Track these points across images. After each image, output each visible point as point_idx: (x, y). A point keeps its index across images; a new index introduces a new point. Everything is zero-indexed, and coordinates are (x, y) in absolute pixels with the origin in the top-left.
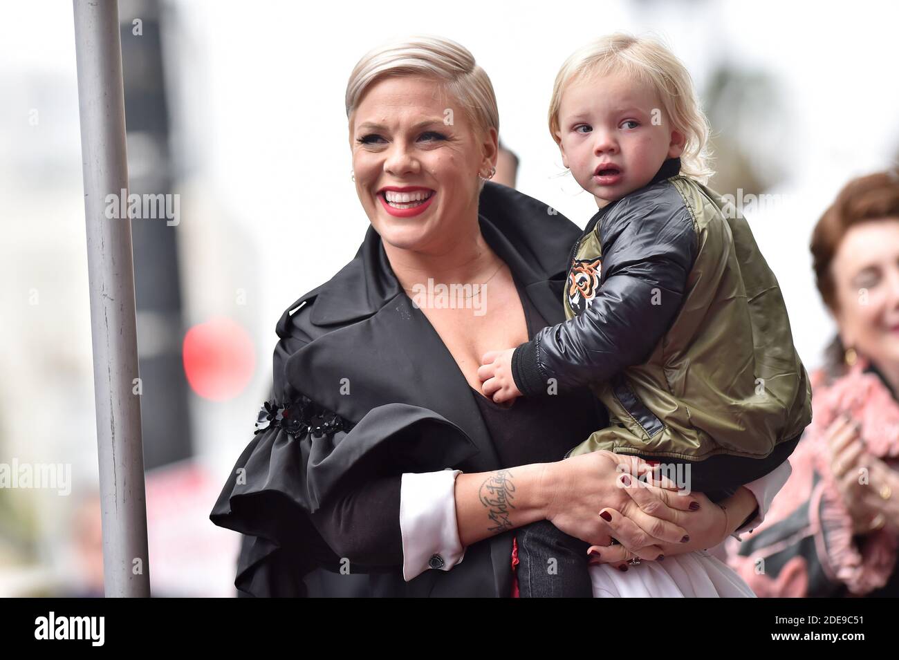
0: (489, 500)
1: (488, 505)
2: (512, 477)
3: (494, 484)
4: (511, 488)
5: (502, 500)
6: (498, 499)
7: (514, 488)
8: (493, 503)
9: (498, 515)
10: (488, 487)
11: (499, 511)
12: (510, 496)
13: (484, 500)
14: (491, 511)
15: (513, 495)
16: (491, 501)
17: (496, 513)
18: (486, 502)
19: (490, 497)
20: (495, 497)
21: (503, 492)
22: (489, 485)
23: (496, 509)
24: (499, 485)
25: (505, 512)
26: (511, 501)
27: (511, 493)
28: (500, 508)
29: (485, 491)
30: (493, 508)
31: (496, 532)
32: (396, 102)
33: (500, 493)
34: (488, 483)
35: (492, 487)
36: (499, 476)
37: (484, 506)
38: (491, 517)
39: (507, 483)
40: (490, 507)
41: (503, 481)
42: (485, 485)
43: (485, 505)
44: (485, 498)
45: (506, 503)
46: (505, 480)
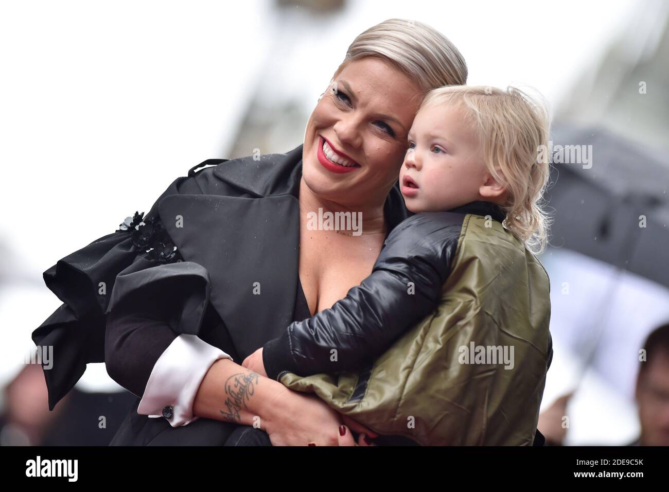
0: (231, 391)
1: (228, 392)
2: (257, 383)
3: (242, 381)
4: (251, 391)
5: (240, 396)
6: (238, 393)
7: (253, 392)
8: (233, 394)
9: (233, 405)
10: (236, 379)
11: (235, 403)
12: (247, 397)
13: (227, 387)
14: (228, 399)
15: (250, 399)
16: (232, 391)
17: (232, 403)
18: (228, 391)
19: (232, 388)
20: (236, 390)
21: (243, 391)
22: (238, 379)
23: (233, 400)
24: (244, 384)
25: (238, 406)
26: (246, 402)
27: (249, 396)
28: (236, 402)
29: (232, 382)
30: (230, 398)
31: (225, 417)
32: (377, 86)
33: (241, 390)
34: (238, 377)
35: (238, 382)
36: (249, 377)
37: (225, 393)
38: (227, 404)
39: (251, 385)
40: (229, 395)
41: (249, 382)
42: (234, 377)
43: (227, 393)
44: (229, 387)
45: (242, 401)
46: (251, 382)
